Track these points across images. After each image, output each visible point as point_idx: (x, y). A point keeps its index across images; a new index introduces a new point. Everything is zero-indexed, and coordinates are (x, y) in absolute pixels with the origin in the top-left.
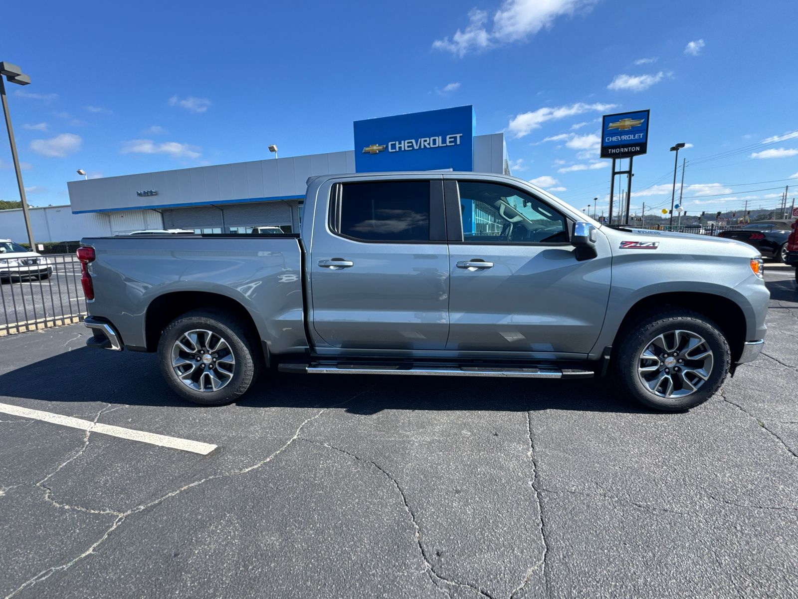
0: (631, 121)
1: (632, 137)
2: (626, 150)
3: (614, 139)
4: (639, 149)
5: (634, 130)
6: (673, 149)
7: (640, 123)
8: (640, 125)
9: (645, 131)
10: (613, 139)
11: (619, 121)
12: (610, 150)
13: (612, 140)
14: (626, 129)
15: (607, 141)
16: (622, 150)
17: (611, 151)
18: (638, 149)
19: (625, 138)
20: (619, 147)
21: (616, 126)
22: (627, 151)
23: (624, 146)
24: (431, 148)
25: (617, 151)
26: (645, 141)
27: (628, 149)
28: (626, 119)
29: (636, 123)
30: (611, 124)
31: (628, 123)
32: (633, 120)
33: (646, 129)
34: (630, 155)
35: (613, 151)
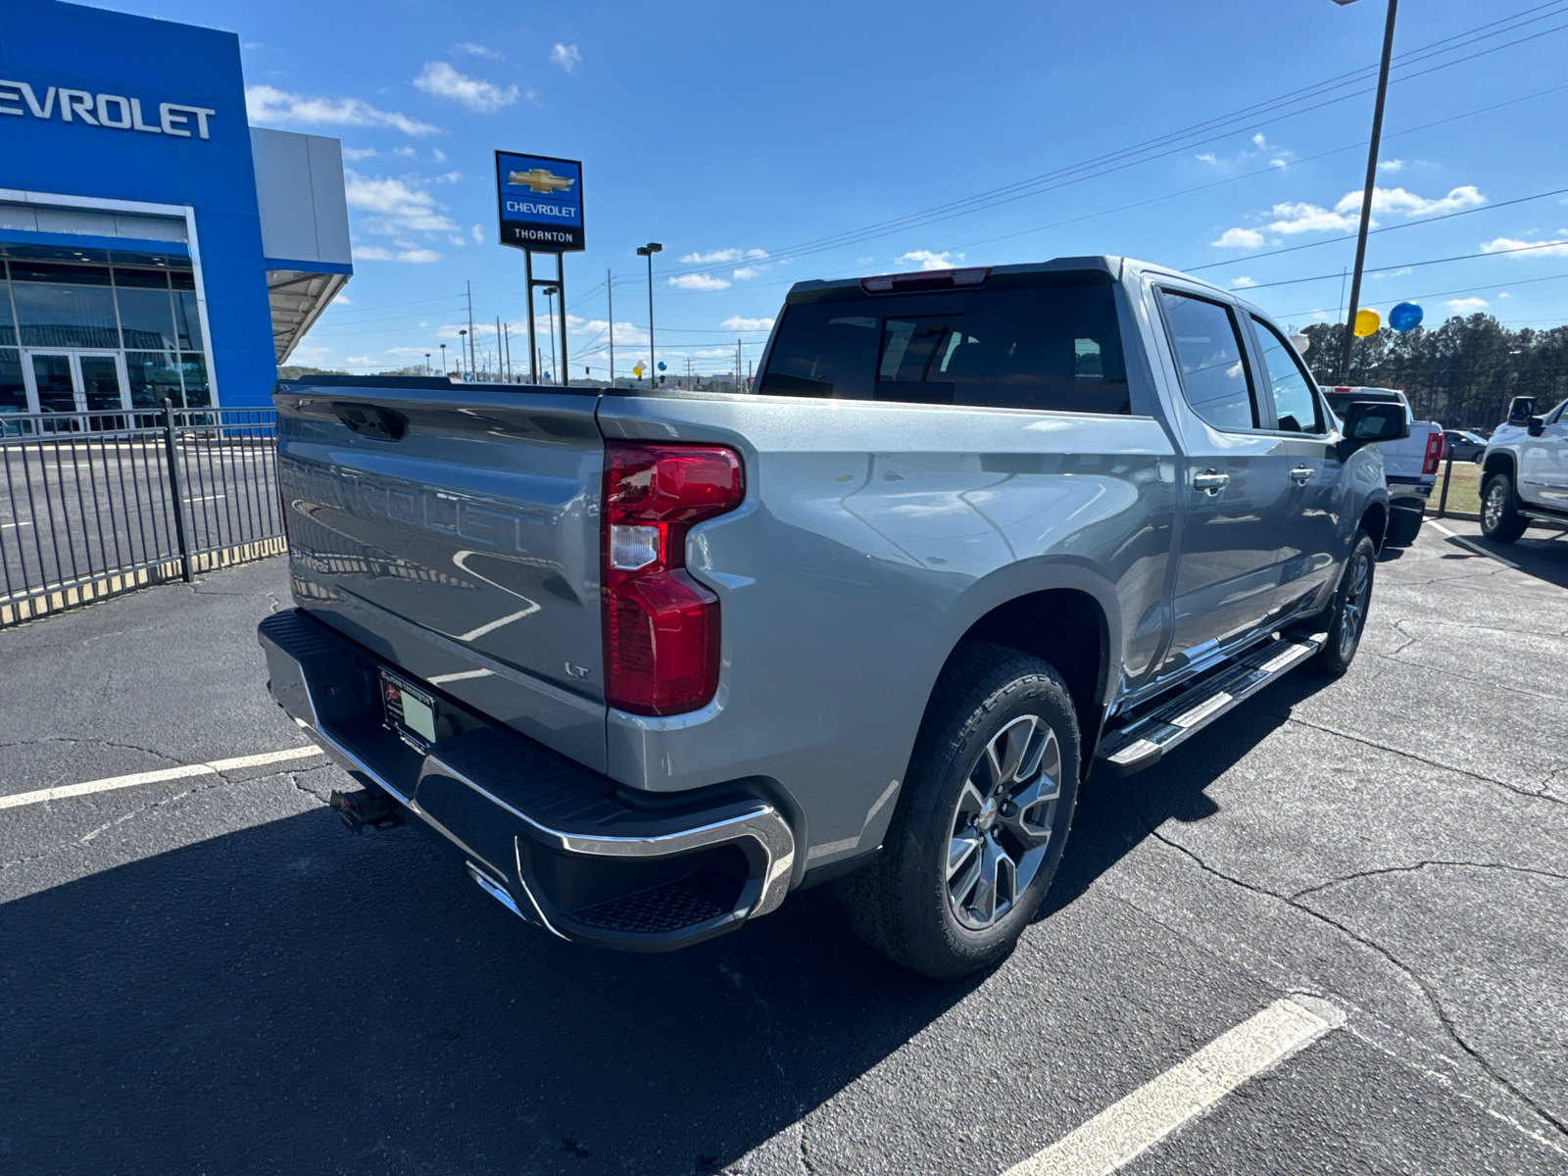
0: (551, 176)
1: (556, 211)
2: (548, 236)
3: (523, 207)
4: (571, 240)
5: (556, 197)
6: (642, 251)
7: (568, 186)
8: (568, 190)
9: (579, 204)
10: (521, 207)
11: (528, 171)
12: (517, 230)
13: (519, 209)
14: (543, 192)
15: (509, 209)
16: (540, 234)
17: (520, 233)
18: (569, 238)
19: (544, 210)
20: (537, 227)
21: (523, 181)
22: (550, 238)
23: (545, 228)
24: (102, 126)
25: (533, 235)
26: (579, 224)
27: (552, 236)
28: (541, 170)
29: (564, 183)
30: (513, 174)
31: (546, 179)
32: (554, 174)
33: (579, 200)
34: (557, 248)
35: (523, 234)
